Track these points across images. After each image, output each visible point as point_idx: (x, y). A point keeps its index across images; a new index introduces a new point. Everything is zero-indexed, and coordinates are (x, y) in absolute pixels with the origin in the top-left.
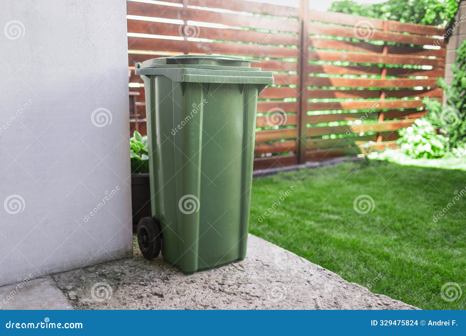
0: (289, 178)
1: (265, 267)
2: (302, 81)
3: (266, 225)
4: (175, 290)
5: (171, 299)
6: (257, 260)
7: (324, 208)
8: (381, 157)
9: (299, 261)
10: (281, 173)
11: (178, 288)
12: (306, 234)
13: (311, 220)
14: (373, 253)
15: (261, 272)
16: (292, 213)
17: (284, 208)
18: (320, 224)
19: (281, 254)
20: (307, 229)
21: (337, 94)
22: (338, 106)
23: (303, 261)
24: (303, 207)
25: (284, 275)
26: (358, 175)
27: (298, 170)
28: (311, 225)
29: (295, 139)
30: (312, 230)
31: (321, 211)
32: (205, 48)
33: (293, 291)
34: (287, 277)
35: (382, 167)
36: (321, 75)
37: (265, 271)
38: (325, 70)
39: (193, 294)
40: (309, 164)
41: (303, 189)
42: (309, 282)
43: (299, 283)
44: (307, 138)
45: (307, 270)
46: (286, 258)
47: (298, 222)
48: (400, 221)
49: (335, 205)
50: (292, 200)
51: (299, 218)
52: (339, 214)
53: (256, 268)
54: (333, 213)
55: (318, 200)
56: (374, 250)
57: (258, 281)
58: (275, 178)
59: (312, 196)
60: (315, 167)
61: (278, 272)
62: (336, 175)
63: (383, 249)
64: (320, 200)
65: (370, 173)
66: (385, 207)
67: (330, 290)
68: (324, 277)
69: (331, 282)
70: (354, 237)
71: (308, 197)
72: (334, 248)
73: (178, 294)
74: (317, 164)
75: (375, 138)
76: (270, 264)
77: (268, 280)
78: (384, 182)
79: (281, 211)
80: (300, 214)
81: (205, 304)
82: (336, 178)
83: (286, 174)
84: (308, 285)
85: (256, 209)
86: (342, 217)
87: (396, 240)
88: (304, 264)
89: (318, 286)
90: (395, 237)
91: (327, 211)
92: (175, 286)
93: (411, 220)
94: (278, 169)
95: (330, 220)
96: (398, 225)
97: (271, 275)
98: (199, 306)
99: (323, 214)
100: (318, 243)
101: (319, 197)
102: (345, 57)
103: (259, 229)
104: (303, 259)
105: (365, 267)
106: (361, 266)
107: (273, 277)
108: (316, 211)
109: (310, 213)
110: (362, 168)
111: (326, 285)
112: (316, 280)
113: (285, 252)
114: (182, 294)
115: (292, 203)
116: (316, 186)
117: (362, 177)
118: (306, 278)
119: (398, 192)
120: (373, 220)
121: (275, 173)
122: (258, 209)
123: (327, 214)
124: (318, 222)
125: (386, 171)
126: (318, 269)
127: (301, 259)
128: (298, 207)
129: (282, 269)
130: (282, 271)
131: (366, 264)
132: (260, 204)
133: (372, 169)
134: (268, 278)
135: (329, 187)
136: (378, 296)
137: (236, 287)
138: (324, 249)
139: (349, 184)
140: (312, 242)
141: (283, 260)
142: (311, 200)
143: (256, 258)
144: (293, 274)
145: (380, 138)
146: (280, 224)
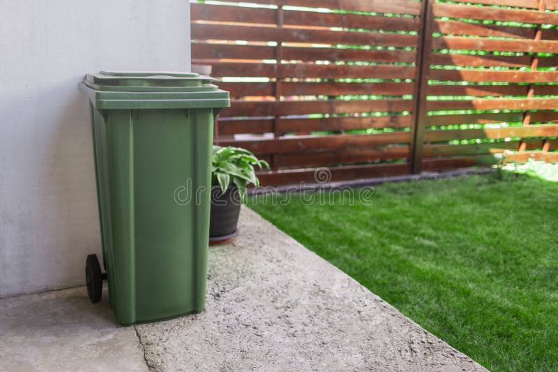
0: (394, 191)
1: (321, 293)
2: (422, 74)
3: (346, 247)
4: (222, 308)
5: (216, 315)
6: (314, 285)
7: (423, 231)
8: (521, 169)
9: (359, 290)
10: (386, 184)
11: (226, 305)
12: (385, 260)
13: (400, 244)
14: (452, 288)
15: (313, 298)
16: (382, 234)
17: (375, 228)
18: (408, 250)
19: (343, 281)
20: (390, 254)
21: (468, 90)
22: (469, 105)
23: (363, 291)
24: (397, 228)
25: (336, 302)
26: (483, 192)
27: (409, 181)
28: (397, 251)
29: (409, 144)
30: (396, 255)
31: (416, 235)
32: (302, 37)
33: (339, 320)
34: (339, 305)
35: (519, 183)
36: (448, 67)
37: (319, 297)
38: (454, 61)
39: (238, 313)
40: (425, 174)
41: (407, 206)
42: (360, 312)
43: (348, 312)
44: (425, 143)
45: (363, 300)
46: (346, 285)
47: (383, 245)
48: (505, 253)
49: (435, 229)
50: (388, 220)
51: (385, 241)
52: (436, 239)
53: (310, 293)
54: (429, 238)
55: (419, 220)
56: (455, 284)
57: (307, 307)
58: (379, 190)
59: (413, 216)
60: (432, 179)
61: (332, 299)
62: (455, 191)
63: (468, 285)
64: (421, 221)
65: (499, 191)
66: (496, 234)
67: (378, 322)
68: (378, 308)
69: (383, 314)
70: (440, 268)
71: (407, 217)
72: (411, 279)
73: (224, 311)
74: (435, 174)
75: (517, 144)
76: (327, 290)
77: (318, 306)
78: (510, 202)
79: (370, 231)
80: (390, 237)
81: (246, 323)
82: (453, 195)
83: (394, 185)
84: (358, 315)
85: (342, 227)
86: (437, 243)
87: (489, 275)
88: (362, 293)
89: (367, 318)
90: (490, 271)
91: (423, 236)
92: (223, 304)
93: (519, 252)
94: (385, 179)
95: (422, 246)
96: (501, 257)
97: (324, 302)
98: (241, 325)
99: (416, 238)
100: (395, 272)
101: (420, 217)
102: (481, 44)
103: (337, 250)
104: (364, 288)
105: (436, 302)
106: (433, 302)
107: (324, 304)
108: (410, 234)
109: (402, 236)
110: (490, 183)
111: (377, 317)
112: (368, 312)
113: (348, 279)
114: (228, 312)
115: (386, 222)
116: (423, 203)
117: (487, 196)
118: (358, 308)
119: (520, 218)
120: (473, 250)
121: (380, 184)
122: (345, 228)
123: (421, 238)
124: (406, 247)
125: (519, 188)
126: (375, 300)
127: (361, 288)
128: (391, 228)
129: (338, 296)
130: (337, 298)
131: (439, 299)
132: (349, 220)
133: (502, 185)
134: (319, 304)
135: (438, 205)
136: (426, 333)
137: (283, 310)
138: (400, 278)
139: (465, 203)
140: (390, 270)
141: (343, 287)
142: (409, 220)
143: (315, 283)
144: (346, 302)
145: (524, 146)
146: (362, 246)
